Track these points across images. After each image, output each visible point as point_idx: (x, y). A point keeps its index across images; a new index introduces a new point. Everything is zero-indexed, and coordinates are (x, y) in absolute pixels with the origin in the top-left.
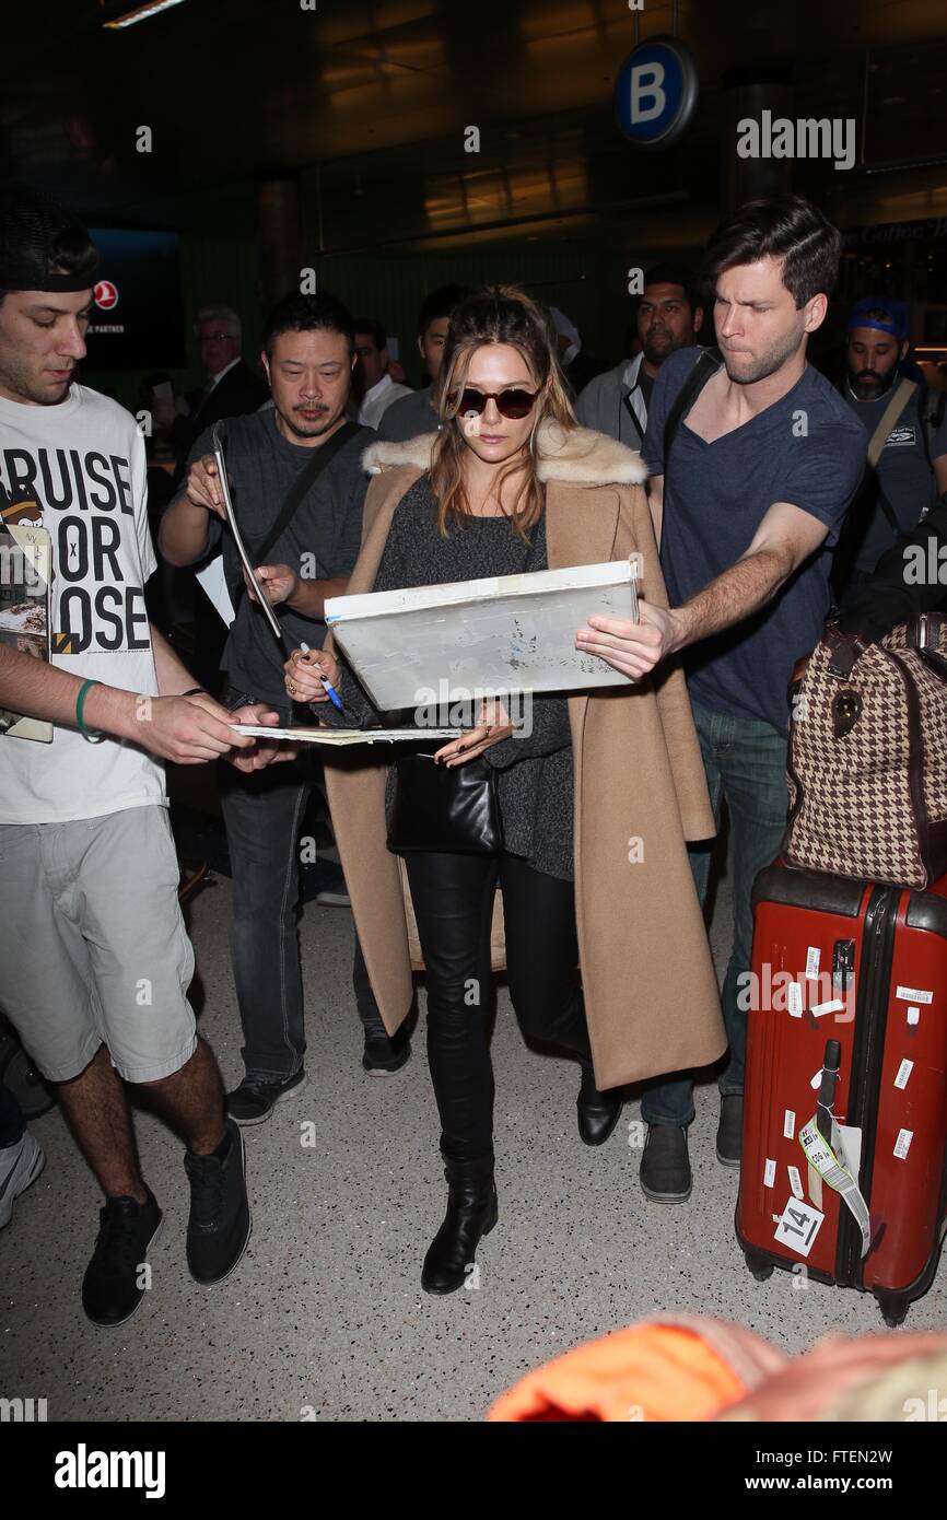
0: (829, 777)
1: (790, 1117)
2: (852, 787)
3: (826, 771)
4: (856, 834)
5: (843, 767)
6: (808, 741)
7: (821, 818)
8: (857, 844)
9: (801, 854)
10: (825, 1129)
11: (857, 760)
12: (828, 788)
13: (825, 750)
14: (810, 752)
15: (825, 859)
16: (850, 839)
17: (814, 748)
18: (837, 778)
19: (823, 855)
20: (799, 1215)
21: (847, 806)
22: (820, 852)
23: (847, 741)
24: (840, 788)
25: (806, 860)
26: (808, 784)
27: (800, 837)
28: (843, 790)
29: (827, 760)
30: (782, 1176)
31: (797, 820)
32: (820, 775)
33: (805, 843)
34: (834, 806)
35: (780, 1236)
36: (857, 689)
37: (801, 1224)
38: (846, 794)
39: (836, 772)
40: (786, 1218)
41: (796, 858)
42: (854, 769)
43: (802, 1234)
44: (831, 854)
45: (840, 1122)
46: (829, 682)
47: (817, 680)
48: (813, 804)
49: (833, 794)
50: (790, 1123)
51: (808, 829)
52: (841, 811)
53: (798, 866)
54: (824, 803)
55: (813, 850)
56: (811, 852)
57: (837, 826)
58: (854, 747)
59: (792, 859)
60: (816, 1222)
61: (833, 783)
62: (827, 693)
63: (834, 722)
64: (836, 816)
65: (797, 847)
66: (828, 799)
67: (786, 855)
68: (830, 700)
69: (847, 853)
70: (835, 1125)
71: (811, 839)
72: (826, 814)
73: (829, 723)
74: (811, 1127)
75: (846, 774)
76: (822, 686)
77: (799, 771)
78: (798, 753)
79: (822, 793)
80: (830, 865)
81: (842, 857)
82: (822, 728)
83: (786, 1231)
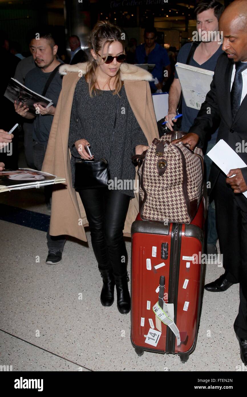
0: (157, 189)
1: (149, 303)
2: (165, 192)
3: (156, 187)
4: (167, 207)
5: (161, 185)
6: (149, 177)
7: (154, 203)
8: (167, 211)
9: (148, 215)
10: (161, 305)
11: (166, 183)
12: (156, 193)
13: (155, 180)
14: (150, 181)
15: (156, 216)
16: (165, 209)
17: (151, 179)
18: (160, 189)
19: (155, 215)
20: (153, 334)
21: (163, 198)
22: (154, 214)
23: (163, 177)
24: (161, 192)
25: (149, 217)
26: (149, 191)
27: (146, 209)
28: (162, 193)
29: (155, 183)
30: (147, 322)
31: (145, 204)
32: (153, 188)
33: (148, 211)
34: (159, 198)
35: (147, 341)
36: (165, 159)
37: (154, 337)
38: (163, 194)
39: (159, 187)
40: (149, 335)
41: (146, 217)
42: (165, 186)
43: (154, 340)
44: (158, 215)
45: (166, 302)
46: (155, 157)
47: (151, 156)
48: (151, 198)
49: (159, 195)
50: (149, 305)
51: (149, 207)
52: (162, 200)
53: (146, 219)
54: (155, 198)
55: (151, 214)
56: (151, 215)
57: (160, 205)
58: (165, 178)
59: (144, 217)
60: (159, 335)
61: (159, 191)
62: (155, 160)
63: (158, 170)
64: (160, 202)
65: (146, 213)
66: (157, 196)
67: (142, 216)
68: (156, 163)
69: (163, 214)
70: (165, 304)
71: (150, 210)
72: (156, 201)
73: (156, 171)
74: (157, 305)
75: (163, 187)
76: (153, 158)
77: (146, 187)
78: (145, 181)
79: (155, 194)
80: (158, 219)
81: (162, 215)
82: (154, 173)
83: (149, 339)
